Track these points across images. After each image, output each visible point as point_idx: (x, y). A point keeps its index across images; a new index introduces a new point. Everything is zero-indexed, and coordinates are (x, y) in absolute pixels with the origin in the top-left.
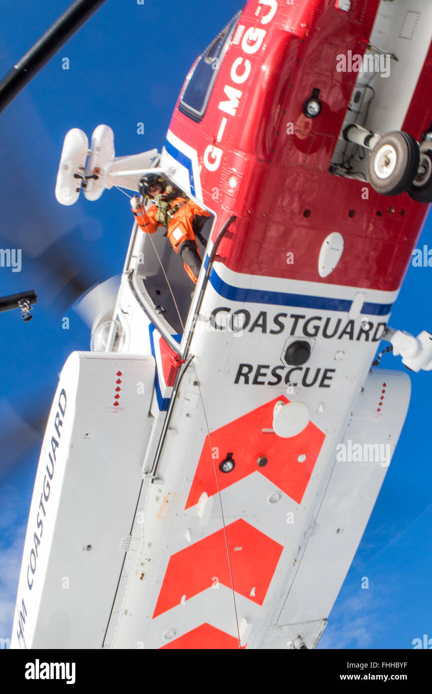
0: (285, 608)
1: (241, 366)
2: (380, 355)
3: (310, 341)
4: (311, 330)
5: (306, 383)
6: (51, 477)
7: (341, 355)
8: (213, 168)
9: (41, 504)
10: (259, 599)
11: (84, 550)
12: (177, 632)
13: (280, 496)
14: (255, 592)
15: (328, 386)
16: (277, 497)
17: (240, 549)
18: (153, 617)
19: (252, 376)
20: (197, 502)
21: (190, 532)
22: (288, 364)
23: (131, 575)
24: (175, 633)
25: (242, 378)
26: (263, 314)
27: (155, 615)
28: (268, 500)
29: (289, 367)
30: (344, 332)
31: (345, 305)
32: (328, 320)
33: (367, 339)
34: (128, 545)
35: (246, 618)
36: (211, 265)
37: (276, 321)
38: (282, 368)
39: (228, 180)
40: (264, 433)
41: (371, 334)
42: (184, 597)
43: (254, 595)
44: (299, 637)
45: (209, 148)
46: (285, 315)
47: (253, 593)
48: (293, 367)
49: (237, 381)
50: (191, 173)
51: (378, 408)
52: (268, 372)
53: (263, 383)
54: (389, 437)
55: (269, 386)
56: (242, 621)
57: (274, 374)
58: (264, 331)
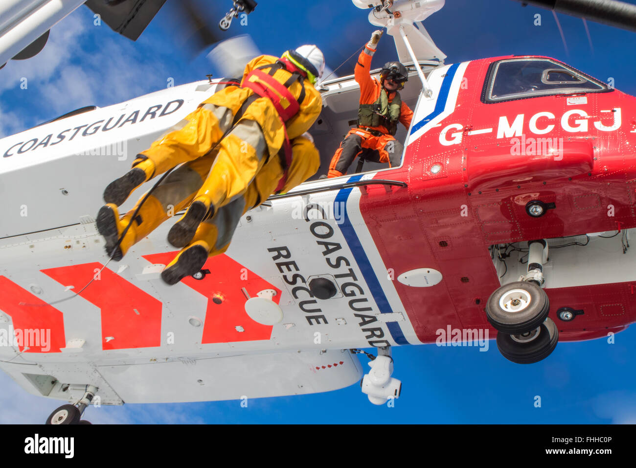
0: (113, 367)
1: (285, 248)
2: (362, 352)
3: (339, 293)
4: (348, 290)
5: (303, 304)
6: (105, 129)
7: (342, 322)
8: (443, 141)
9: (79, 129)
10: (107, 346)
11: (61, 189)
12: (41, 294)
13: (199, 325)
14: (111, 340)
15: (311, 323)
16: (197, 323)
17: (138, 313)
18: (41, 271)
19: (282, 260)
20: (154, 263)
21: (126, 269)
22: (309, 284)
23: (64, 236)
24: (40, 293)
25: (275, 253)
26: (338, 247)
27: (44, 271)
28: (190, 317)
29: (307, 286)
30: (363, 317)
31: (385, 308)
32: (365, 300)
33: (368, 337)
34: (86, 222)
35: (86, 342)
36: (354, 186)
37: (339, 259)
38: (304, 281)
39: (436, 163)
40: (242, 290)
41: (375, 339)
42: (72, 287)
43: (107, 341)
44: (97, 388)
45: (459, 127)
46: (348, 264)
47: (109, 339)
48: (309, 289)
49: (270, 250)
50: (431, 117)
51: (318, 367)
52: (294, 272)
53: (282, 271)
54: (300, 386)
55: (282, 277)
56: (81, 341)
57: (295, 277)
58: (325, 253)
